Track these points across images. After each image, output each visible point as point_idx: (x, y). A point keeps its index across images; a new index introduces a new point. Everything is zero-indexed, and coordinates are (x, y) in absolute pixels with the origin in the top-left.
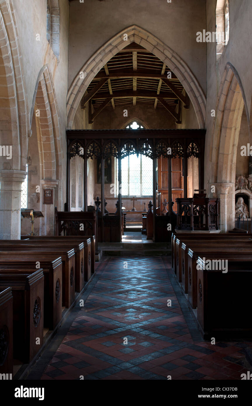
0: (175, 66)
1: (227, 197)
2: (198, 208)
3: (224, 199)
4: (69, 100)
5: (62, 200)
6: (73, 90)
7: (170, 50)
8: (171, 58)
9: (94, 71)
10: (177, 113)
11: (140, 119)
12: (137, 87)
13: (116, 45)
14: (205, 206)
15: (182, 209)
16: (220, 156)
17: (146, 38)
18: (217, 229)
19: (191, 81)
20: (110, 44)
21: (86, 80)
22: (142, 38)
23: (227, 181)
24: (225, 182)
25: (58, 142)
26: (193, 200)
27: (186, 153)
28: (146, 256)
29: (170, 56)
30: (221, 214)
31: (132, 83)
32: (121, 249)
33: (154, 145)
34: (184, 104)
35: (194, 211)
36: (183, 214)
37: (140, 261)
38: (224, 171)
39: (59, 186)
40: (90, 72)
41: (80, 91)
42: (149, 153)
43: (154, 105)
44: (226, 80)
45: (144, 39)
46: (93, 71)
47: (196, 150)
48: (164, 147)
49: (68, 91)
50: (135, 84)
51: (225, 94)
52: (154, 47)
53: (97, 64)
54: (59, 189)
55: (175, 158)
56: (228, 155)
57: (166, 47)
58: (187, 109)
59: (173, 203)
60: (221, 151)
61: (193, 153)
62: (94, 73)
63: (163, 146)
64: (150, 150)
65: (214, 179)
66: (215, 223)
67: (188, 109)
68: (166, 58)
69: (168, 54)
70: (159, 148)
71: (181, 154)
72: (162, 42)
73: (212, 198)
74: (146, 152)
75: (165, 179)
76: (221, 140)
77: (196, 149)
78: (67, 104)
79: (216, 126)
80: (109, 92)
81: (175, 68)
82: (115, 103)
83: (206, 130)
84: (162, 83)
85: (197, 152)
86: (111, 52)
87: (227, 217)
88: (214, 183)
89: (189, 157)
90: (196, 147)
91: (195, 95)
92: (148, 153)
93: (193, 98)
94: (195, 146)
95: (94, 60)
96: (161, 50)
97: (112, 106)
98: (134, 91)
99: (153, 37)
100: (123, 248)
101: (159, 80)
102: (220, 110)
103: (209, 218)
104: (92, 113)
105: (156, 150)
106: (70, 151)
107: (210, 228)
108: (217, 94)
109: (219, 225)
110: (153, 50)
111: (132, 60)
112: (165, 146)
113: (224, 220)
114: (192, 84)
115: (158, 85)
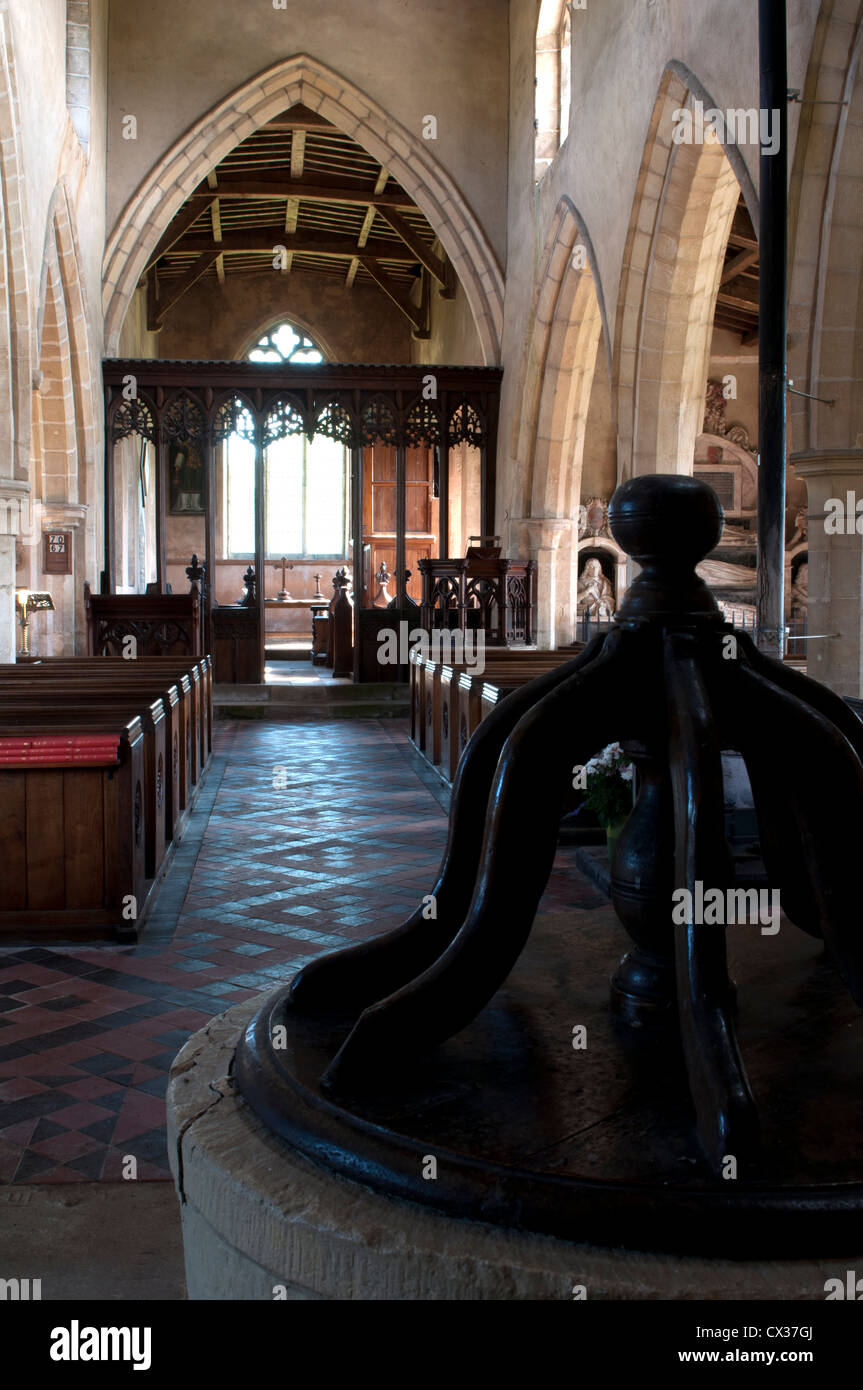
0: (419, 182)
1: (557, 558)
2: (478, 587)
3: (549, 560)
4: (109, 269)
5: (94, 563)
6: (122, 240)
7: (405, 136)
8: (409, 158)
9: (183, 186)
10: (419, 305)
11: (304, 318)
12: (299, 223)
13: (249, 111)
14: (496, 581)
15: (436, 590)
16: (540, 442)
17: (335, 95)
18: (528, 642)
19: (464, 227)
20: (232, 109)
21: (160, 212)
22: (325, 95)
23: (555, 514)
24: (553, 516)
25: (84, 396)
26: (466, 565)
27: (447, 432)
28: (335, 718)
29: (405, 153)
30: (539, 603)
31: (285, 210)
32: (264, 701)
33: (358, 410)
34: (438, 284)
35: (468, 595)
36: (437, 606)
37: (321, 729)
38: (549, 487)
39: (88, 523)
40: (171, 187)
41: (142, 245)
42: (342, 433)
43: (346, 274)
44: (557, 241)
45: (332, 98)
46: (180, 187)
47: (475, 427)
48: (386, 414)
49: (108, 242)
50: (292, 214)
51: (557, 278)
52: (358, 123)
53: (193, 166)
54: (86, 531)
55: (417, 446)
56: (561, 442)
57: (392, 125)
58: (448, 300)
59: (408, 574)
60: (541, 432)
61: (466, 434)
62: (184, 192)
63: (383, 411)
64: (347, 423)
65: (521, 507)
66: (523, 627)
67: (452, 301)
68: (393, 157)
69: (400, 146)
70: (372, 418)
71: (433, 437)
72: (381, 108)
73: (516, 558)
74: (334, 428)
75: (382, 505)
76: (544, 402)
77: (474, 423)
78: (104, 280)
79: (529, 363)
80: (211, 234)
81: (420, 186)
82: (225, 267)
83: (502, 372)
84: (377, 216)
85: (478, 431)
86: (233, 130)
87: (557, 611)
88: (523, 518)
89: (456, 446)
90: (475, 416)
91: (474, 268)
92: (340, 430)
93: (469, 277)
94: (472, 414)
95: (183, 152)
96: (379, 133)
97: (216, 274)
98: (290, 235)
99: (356, 93)
100: (269, 700)
101: (366, 208)
102: (540, 321)
103: (507, 612)
104: (157, 298)
105: (363, 422)
106: (115, 421)
107: (509, 639)
108: (536, 272)
109: (535, 632)
110: (356, 131)
111: (290, 149)
112: (389, 412)
113: (546, 621)
114: (466, 237)
115: (362, 221)
